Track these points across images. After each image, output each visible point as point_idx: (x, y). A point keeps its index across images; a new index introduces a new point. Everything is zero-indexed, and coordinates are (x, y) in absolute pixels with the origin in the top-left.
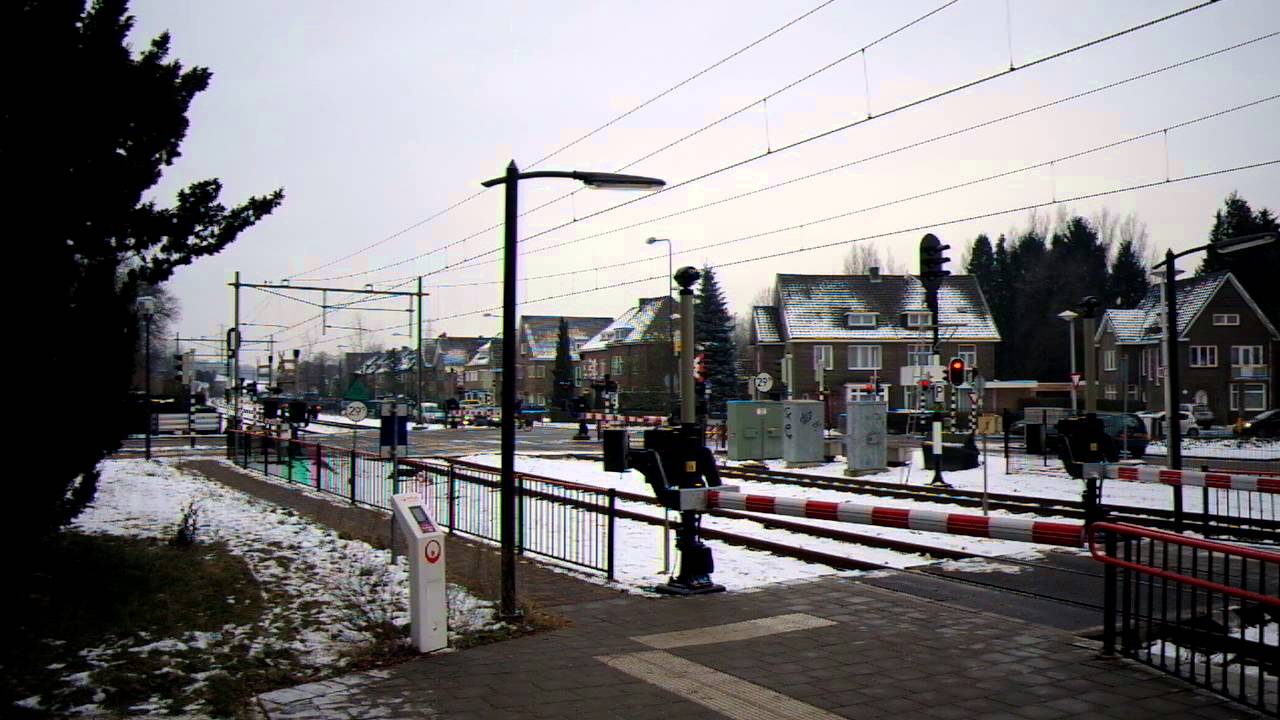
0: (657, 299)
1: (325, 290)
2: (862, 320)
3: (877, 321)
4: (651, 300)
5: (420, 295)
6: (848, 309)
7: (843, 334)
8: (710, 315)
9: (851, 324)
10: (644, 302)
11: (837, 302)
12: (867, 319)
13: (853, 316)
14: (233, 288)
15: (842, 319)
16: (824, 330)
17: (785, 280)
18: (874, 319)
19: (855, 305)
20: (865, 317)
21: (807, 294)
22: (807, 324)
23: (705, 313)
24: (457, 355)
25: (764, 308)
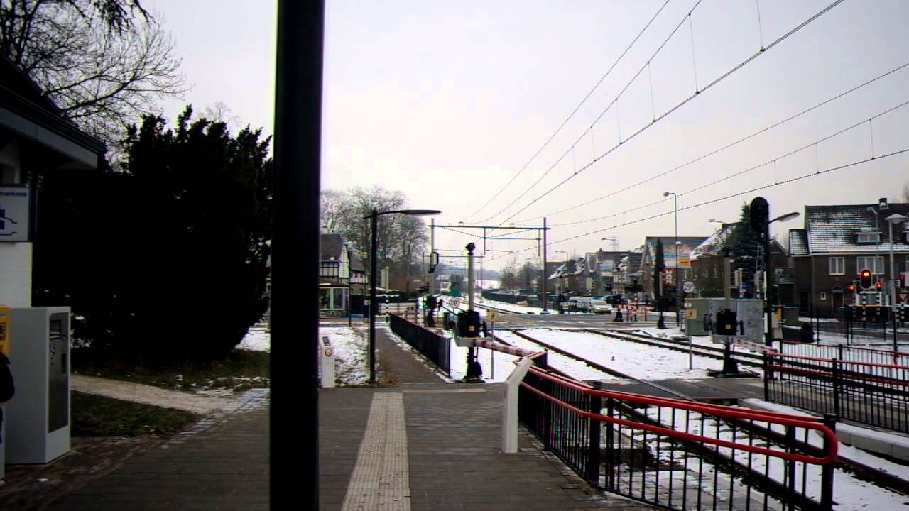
0: (733, 224)
1: (485, 228)
2: (869, 238)
3: (881, 239)
4: (730, 225)
5: (545, 229)
6: (859, 231)
7: (853, 249)
8: (748, 237)
9: (859, 241)
10: (725, 226)
11: (851, 225)
12: (873, 237)
13: (861, 236)
14: (430, 228)
15: (852, 238)
16: (838, 246)
17: (811, 211)
18: (879, 238)
19: (865, 227)
20: (871, 235)
21: (827, 220)
22: (826, 243)
23: (744, 236)
24: (609, 263)
25: (797, 230)
